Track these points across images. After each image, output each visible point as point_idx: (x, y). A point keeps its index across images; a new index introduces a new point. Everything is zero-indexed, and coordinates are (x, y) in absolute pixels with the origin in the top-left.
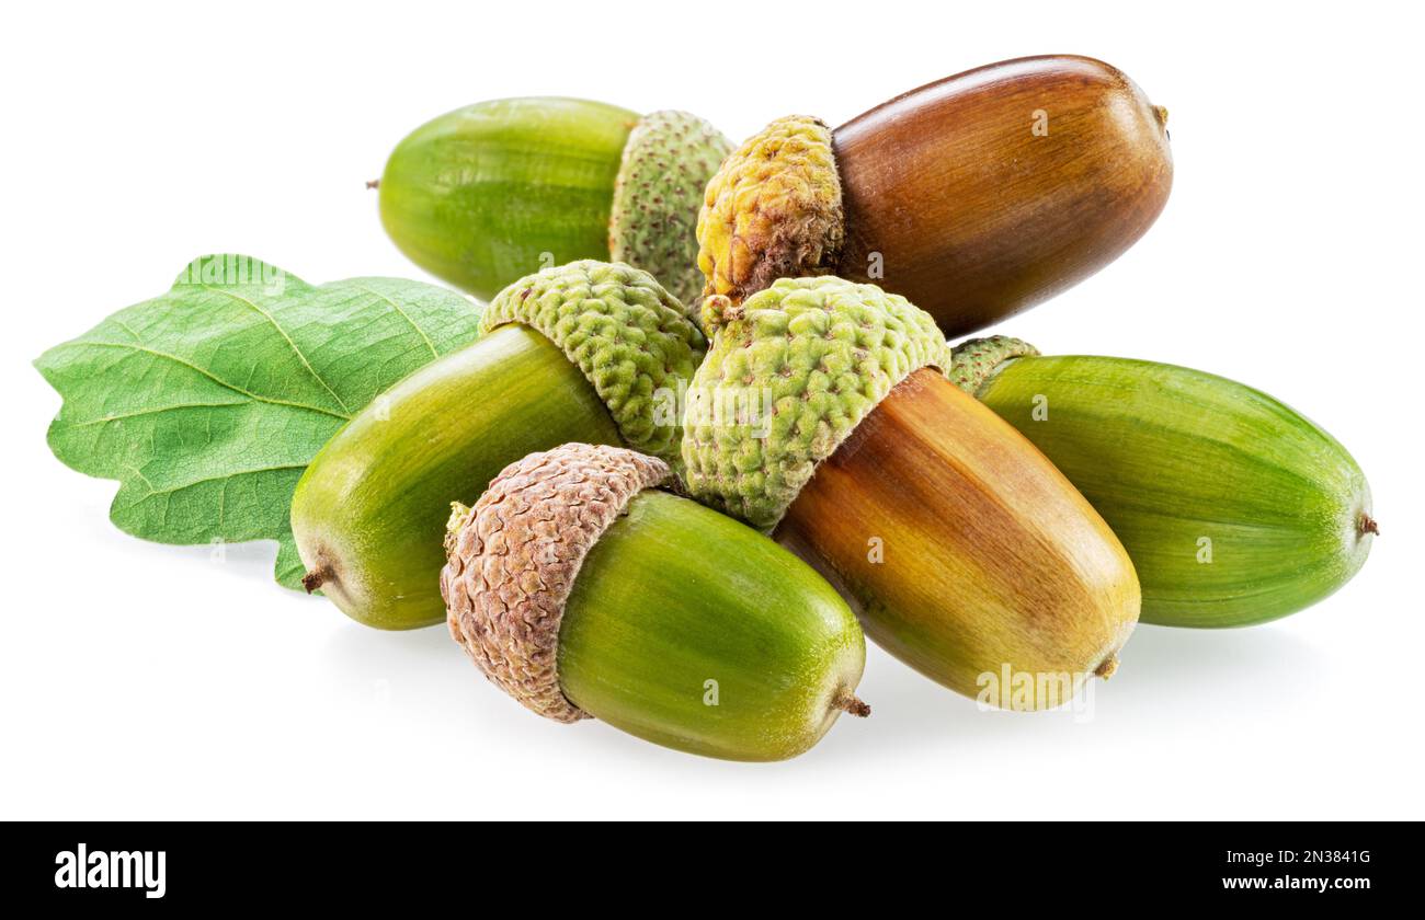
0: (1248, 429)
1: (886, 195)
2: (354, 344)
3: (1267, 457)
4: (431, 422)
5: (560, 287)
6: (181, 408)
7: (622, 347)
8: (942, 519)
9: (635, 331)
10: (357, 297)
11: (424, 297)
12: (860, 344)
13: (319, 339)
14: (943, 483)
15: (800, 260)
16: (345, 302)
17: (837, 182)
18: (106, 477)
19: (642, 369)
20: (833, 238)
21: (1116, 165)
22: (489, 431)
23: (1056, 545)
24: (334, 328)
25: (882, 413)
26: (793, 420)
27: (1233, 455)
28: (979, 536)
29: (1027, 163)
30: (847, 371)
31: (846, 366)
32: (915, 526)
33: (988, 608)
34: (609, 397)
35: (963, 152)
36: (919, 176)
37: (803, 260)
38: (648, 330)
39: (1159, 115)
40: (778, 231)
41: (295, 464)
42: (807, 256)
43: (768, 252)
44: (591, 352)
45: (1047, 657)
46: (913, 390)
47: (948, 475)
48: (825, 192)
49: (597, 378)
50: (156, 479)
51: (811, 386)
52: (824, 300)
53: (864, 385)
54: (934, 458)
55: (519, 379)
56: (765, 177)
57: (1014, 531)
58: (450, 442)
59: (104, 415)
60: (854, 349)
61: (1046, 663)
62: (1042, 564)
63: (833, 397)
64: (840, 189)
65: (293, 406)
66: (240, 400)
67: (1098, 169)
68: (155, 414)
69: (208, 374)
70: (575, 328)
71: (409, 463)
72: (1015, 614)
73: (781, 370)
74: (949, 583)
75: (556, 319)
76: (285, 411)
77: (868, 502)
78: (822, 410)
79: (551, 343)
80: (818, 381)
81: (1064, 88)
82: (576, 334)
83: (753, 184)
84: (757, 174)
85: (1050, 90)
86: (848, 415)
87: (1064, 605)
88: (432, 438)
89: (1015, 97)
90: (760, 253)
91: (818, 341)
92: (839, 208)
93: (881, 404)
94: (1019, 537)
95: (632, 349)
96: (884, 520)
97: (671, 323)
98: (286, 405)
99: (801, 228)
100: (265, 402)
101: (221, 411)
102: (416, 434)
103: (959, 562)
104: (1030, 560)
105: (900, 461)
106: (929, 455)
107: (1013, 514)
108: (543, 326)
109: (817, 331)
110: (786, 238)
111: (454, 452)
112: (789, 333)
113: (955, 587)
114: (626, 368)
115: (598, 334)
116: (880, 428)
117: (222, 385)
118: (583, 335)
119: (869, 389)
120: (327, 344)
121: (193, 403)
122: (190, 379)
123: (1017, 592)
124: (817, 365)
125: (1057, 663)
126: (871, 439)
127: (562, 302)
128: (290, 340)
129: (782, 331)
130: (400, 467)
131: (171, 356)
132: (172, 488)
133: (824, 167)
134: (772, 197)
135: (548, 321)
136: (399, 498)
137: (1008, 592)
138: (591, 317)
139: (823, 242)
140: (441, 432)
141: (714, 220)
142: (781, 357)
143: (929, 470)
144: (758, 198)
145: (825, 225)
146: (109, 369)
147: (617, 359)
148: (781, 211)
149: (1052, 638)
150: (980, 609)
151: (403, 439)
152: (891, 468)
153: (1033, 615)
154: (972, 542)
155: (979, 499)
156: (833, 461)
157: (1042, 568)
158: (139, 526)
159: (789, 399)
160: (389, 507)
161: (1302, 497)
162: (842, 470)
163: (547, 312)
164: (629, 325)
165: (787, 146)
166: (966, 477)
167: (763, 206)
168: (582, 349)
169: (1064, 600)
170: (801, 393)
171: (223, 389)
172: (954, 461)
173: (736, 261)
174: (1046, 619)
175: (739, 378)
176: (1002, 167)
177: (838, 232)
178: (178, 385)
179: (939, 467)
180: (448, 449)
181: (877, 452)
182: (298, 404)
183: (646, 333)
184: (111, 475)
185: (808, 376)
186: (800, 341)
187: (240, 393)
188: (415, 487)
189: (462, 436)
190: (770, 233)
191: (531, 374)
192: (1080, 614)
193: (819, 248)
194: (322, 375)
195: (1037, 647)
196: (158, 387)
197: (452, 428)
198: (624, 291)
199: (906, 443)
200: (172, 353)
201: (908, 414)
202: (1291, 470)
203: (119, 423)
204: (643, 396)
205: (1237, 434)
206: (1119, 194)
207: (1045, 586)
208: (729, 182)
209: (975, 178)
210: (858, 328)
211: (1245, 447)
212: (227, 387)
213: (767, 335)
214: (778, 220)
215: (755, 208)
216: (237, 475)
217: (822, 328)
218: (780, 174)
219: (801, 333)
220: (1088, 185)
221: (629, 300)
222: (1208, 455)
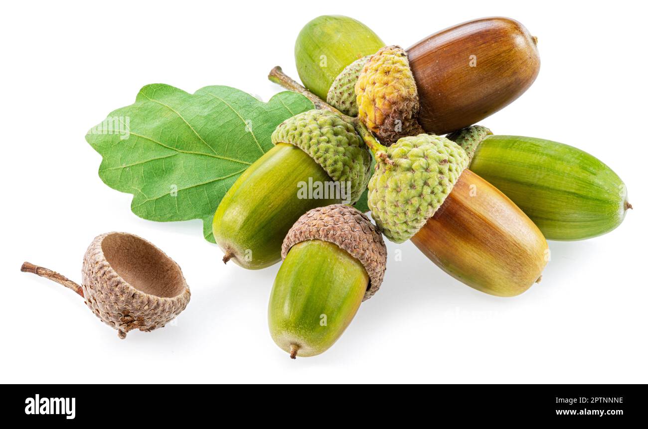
0: (581, 184)
1: (435, 89)
2: (215, 124)
3: (590, 195)
4: (268, 198)
5: (308, 132)
6: (152, 160)
7: (337, 157)
8: (477, 238)
9: (341, 149)
10: (211, 100)
11: (238, 99)
12: (441, 172)
13: (200, 124)
14: (477, 224)
15: (404, 118)
16: (207, 103)
17: (415, 85)
18: (127, 192)
19: (345, 164)
20: (416, 108)
21: (523, 70)
22: (291, 200)
23: (521, 245)
24: (206, 117)
25: (451, 198)
26: (418, 206)
27: (577, 197)
28: (492, 244)
29: (490, 74)
30: (437, 185)
31: (436, 183)
32: (467, 242)
33: (497, 271)
34: (333, 176)
35: (464, 71)
36: (447, 81)
37: (405, 117)
38: (345, 147)
39: (534, 40)
40: (394, 107)
41: (202, 183)
42: (407, 116)
43: (391, 115)
44: (325, 160)
45: (519, 286)
46: (460, 185)
47: (478, 221)
48: (411, 91)
49: (329, 170)
50: (148, 194)
51: (424, 193)
52: (424, 153)
53: (444, 190)
54: (472, 214)
55: (299, 174)
56: (386, 84)
57: (505, 241)
58: (277, 206)
59: (122, 165)
60: (439, 175)
61: (519, 287)
62: (517, 253)
63: (433, 196)
64: (416, 86)
65: (195, 154)
66: (173, 153)
67: (516, 73)
68: (142, 164)
69: (160, 143)
70: (318, 150)
71: (262, 216)
72: (507, 273)
73: (412, 186)
74: (481, 262)
75: (310, 147)
76: (193, 156)
77: (448, 233)
78: (429, 201)
79: (308, 156)
80: (427, 190)
81: (501, 41)
82: (319, 154)
83: (381, 87)
84: (383, 82)
85: (495, 42)
86: (439, 202)
87: (525, 267)
88: (270, 205)
89: (482, 46)
90: (387, 116)
91: (425, 173)
92: (417, 96)
93: (450, 194)
94: (507, 243)
95: (340, 157)
96: (455, 240)
97: (353, 140)
98: (192, 153)
99: (402, 106)
100: (183, 153)
101: (168, 159)
102: (263, 203)
103: (485, 254)
104: (511, 252)
105: (459, 216)
106: (470, 213)
107: (504, 234)
108: (304, 149)
109: (424, 168)
110: (398, 110)
111: (279, 210)
112: (412, 169)
113: (484, 264)
114: (340, 165)
115: (327, 152)
116: (450, 204)
117: (165, 147)
118: (322, 154)
119: (445, 191)
120: (205, 125)
121: (156, 158)
122: (153, 146)
123: (508, 264)
124: (426, 183)
125: (523, 286)
126: (447, 208)
127: (311, 139)
128: (189, 125)
129: (410, 169)
130: (259, 218)
131: (143, 136)
132: (155, 198)
133: (409, 78)
134: (391, 93)
135: (306, 147)
136: (260, 231)
137: (504, 264)
138: (323, 145)
139: (412, 110)
140: (273, 202)
141: (366, 99)
142: (411, 181)
143: (471, 220)
144: (384, 94)
145: (413, 104)
146: (119, 143)
147: (336, 162)
148: (395, 100)
149: (521, 279)
150: (494, 271)
151: (258, 206)
152: (456, 219)
153: (514, 272)
154: (489, 247)
155: (491, 230)
156: (433, 218)
157: (517, 254)
158: (144, 214)
159: (416, 198)
160: (256, 234)
161: (605, 208)
162: (437, 220)
163: (305, 144)
164: (338, 146)
165: (393, 70)
166: (485, 221)
167: (387, 97)
168: (321, 160)
169: (526, 265)
170: (420, 195)
171: (166, 149)
172: (480, 215)
173: (377, 118)
174: (519, 273)
175: (395, 189)
176: (480, 76)
177: (417, 105)
178: (148, 149)
179: (475, 218)
180: (276, 209)
181: (450, 213)
182: (197, 152)
183: (344, 148)
184: (128, 192)
185: (422, 188)
186: (418, 174)
187: (173, 149)
188: (266, 225)
189: (281, 203)
190: (391, 108)
191: (303, 171)
192: (531, 269)
193: (411, 113)
194: (204, 140)
195: (516, 283)
196: (140, 151)
197: (277, 200)
198: (333, 130)
199: (461, 209)
200: (144, 135)
201: (460, 197)
202: (600, 199)
203: (128, 168)
204: (346, 174)
205: (577, 187)
206: (524, 80)
207: (518, 261)
208: (370, 83)
209: (469, 81)
210: (439, 166)
211: (581, 193)
212: (168, 148)
213: (404, 171)
214: (394, 103)
215: (384, 97)
216: (180, 190)
217: (425, 167)
218: (393, 83)
219: (417, 170)
220: (513, 79)
221: (336, 134)
222: (568, 198)
